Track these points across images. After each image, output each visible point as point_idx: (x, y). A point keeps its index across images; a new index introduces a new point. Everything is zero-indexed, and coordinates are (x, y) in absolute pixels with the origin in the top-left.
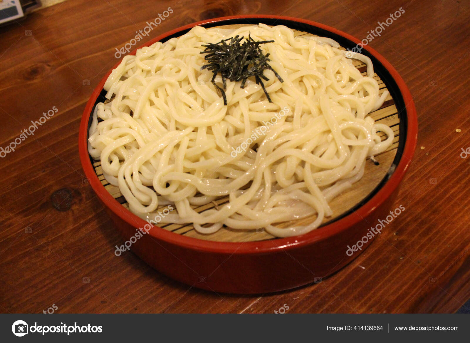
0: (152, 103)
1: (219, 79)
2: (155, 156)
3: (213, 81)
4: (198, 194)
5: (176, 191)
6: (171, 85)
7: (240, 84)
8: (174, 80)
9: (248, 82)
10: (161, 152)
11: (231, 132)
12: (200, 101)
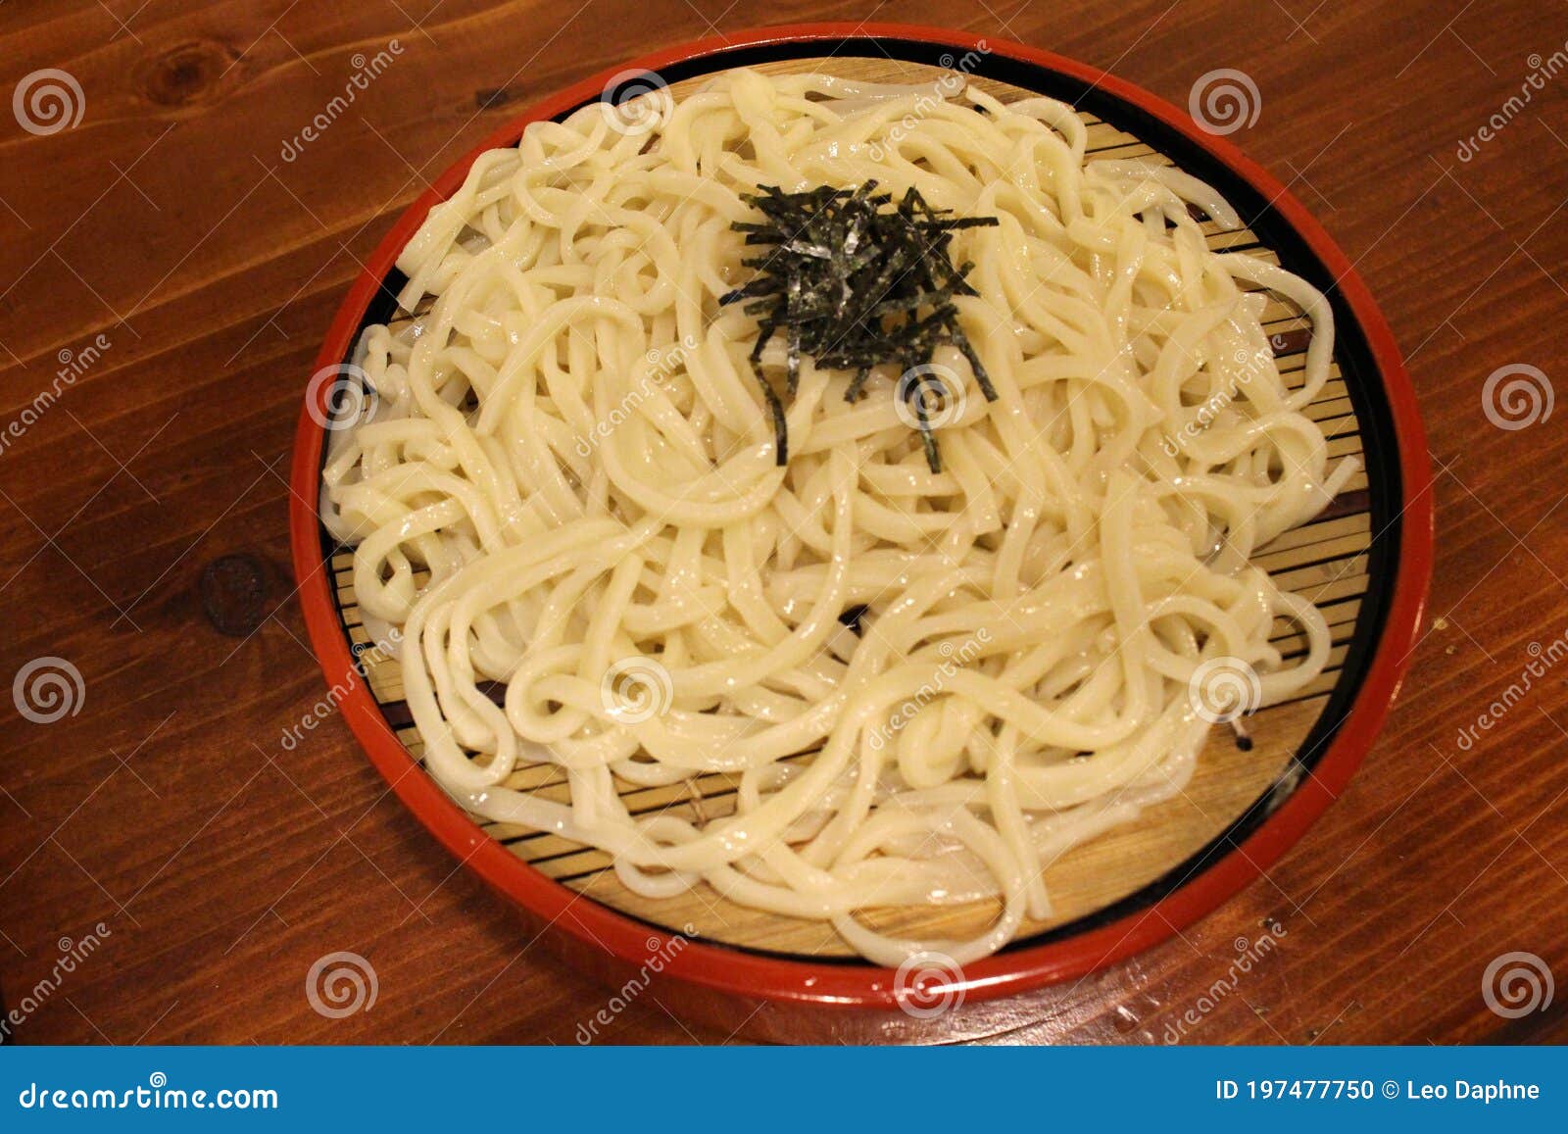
0: (541, 390)
1: (776, 354)
2: (528, 595)
3: (755, 358)
4: (642, 757)
5: (576, 736)
6: (616, 324)
7: (845, 382)
8: (626, 311)
9: (876, 378)
10: (550, 584)
11: (787, 554)
12: (699, 421)
